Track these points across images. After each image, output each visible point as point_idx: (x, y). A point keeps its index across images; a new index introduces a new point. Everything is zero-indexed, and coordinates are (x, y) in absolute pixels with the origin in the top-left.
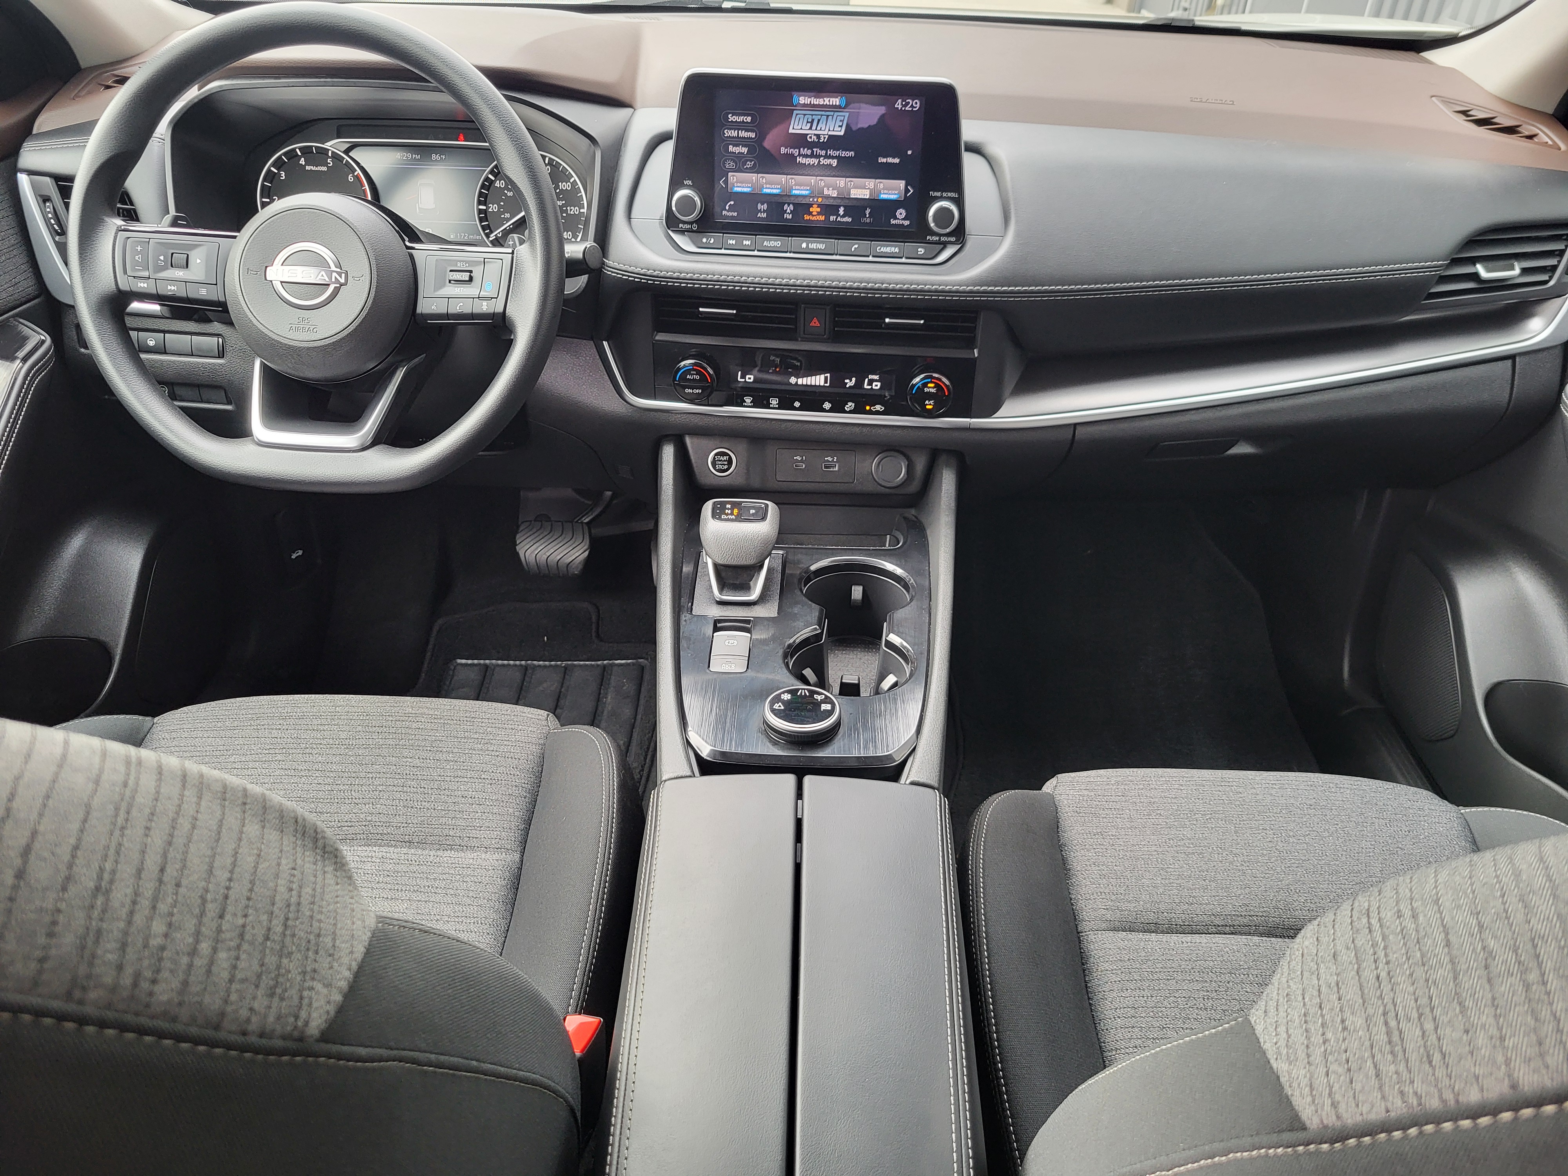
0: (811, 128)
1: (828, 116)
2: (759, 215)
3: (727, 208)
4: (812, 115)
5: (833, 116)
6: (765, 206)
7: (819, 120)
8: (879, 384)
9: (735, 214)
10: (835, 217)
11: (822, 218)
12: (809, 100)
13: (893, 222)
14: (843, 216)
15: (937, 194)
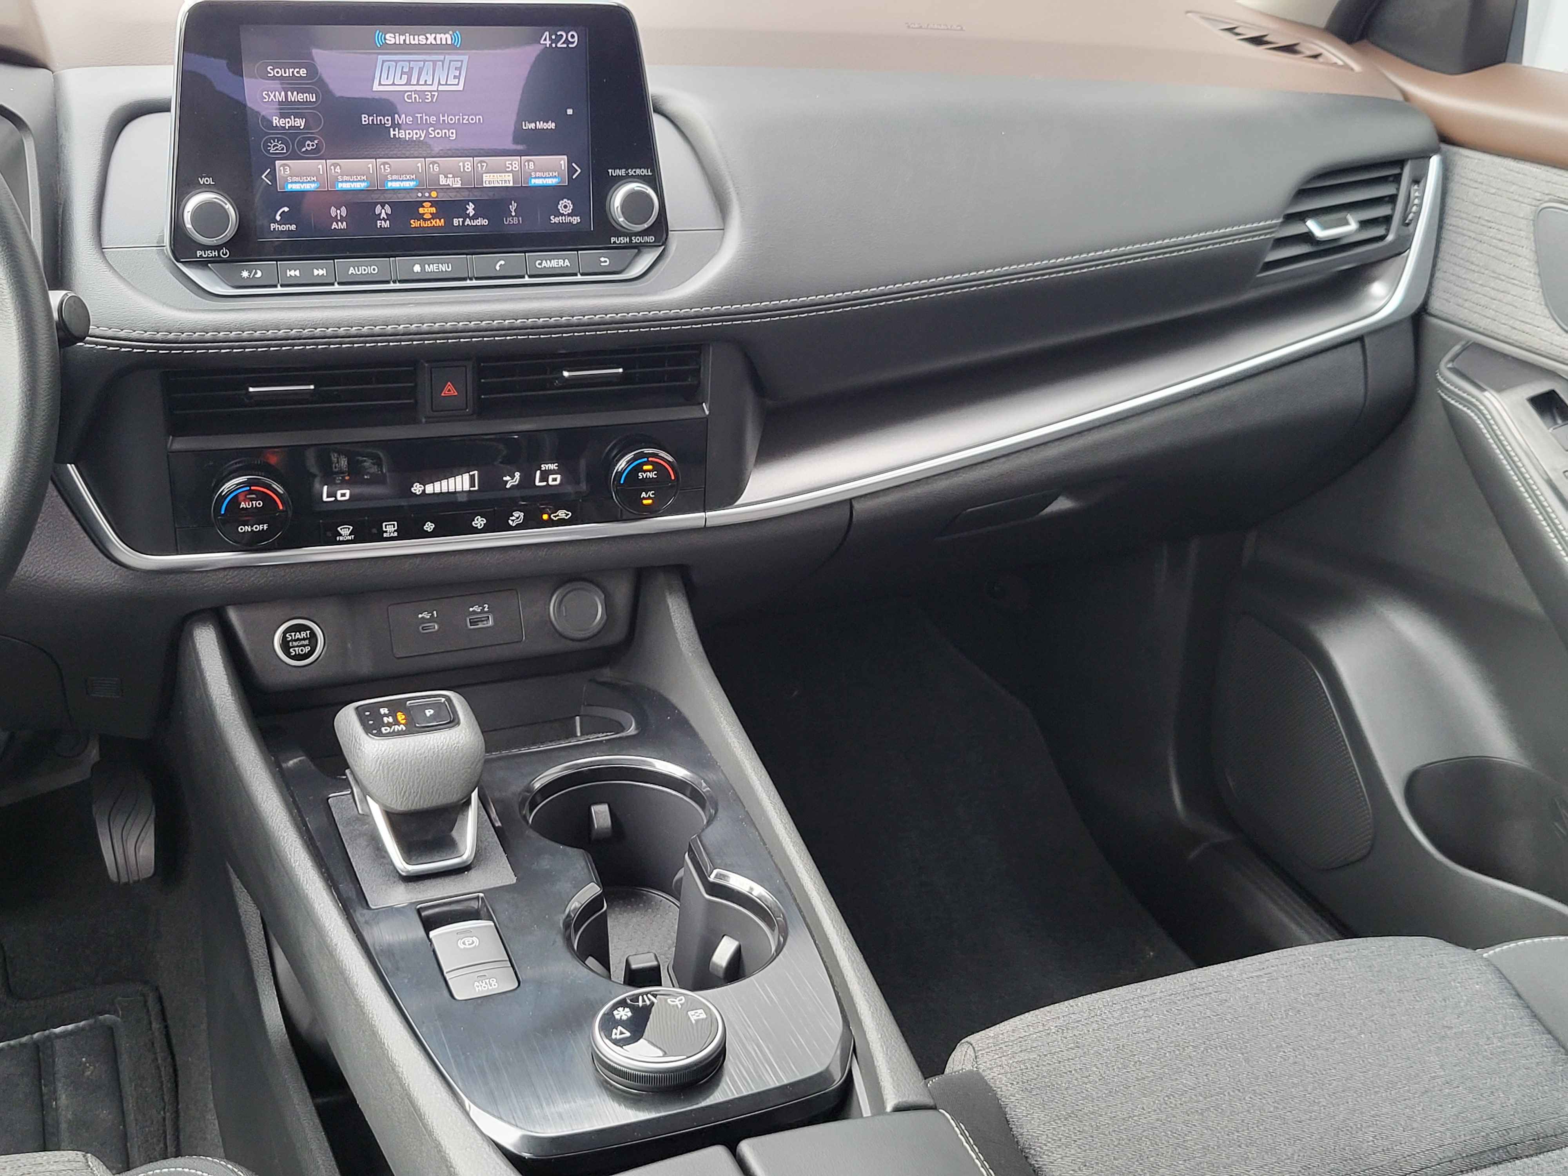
0: (408, 83)
2: (334, 226)
3: (278, 218)
4: (409, 61)
5: (443, 62)
6: (344, 211)
7: (421, 70)
8: (559, 477)
9: (293, 227)
10: (461, 220)
11: (441, 223)
12: (403, 38)
13: (555, 221)
14: (474, 217)
15: (622, 172)
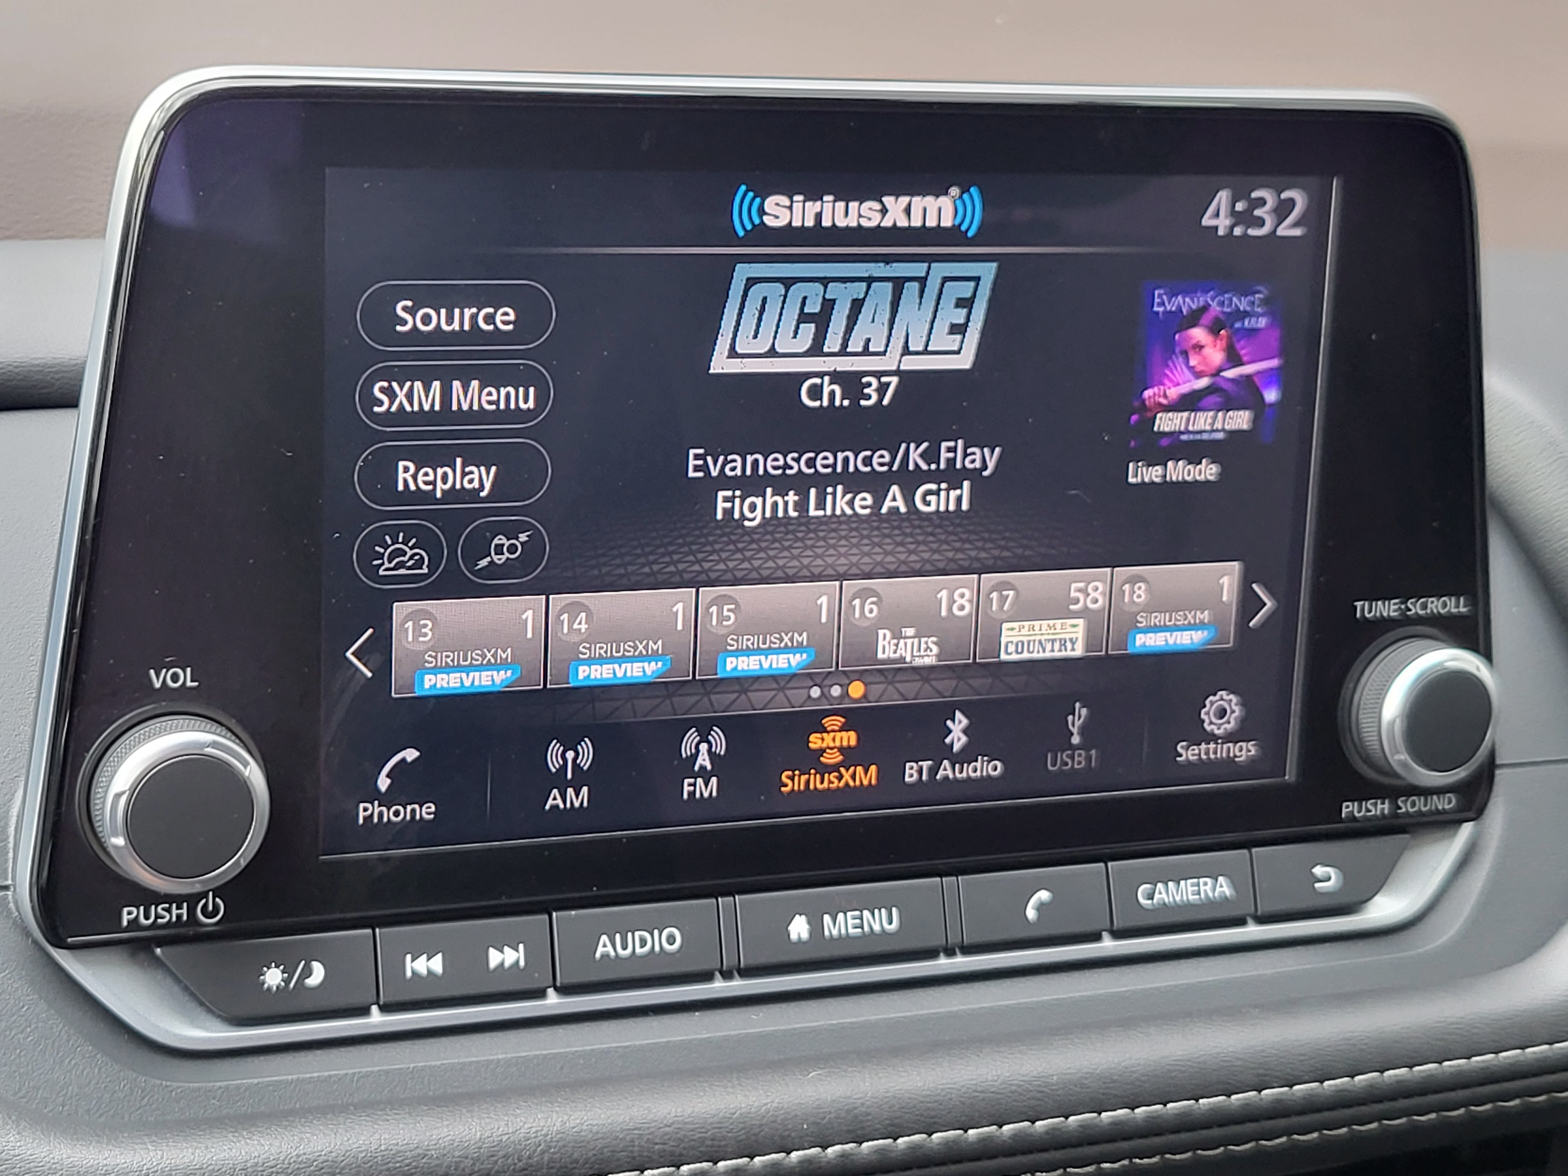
0: (816, 349)
1: (899, 284)
2: (554, 799)
3: (384, 783)
4: (825, 281)
5: (922, 281)
6: (586, 753)
7: (857, 306)
9: (427, 811)
10: (926, 764)
11: (867, 776)
12: (813, 207)
13: (1187, 753)
14: (966, 757)
15: (1388, 609)
